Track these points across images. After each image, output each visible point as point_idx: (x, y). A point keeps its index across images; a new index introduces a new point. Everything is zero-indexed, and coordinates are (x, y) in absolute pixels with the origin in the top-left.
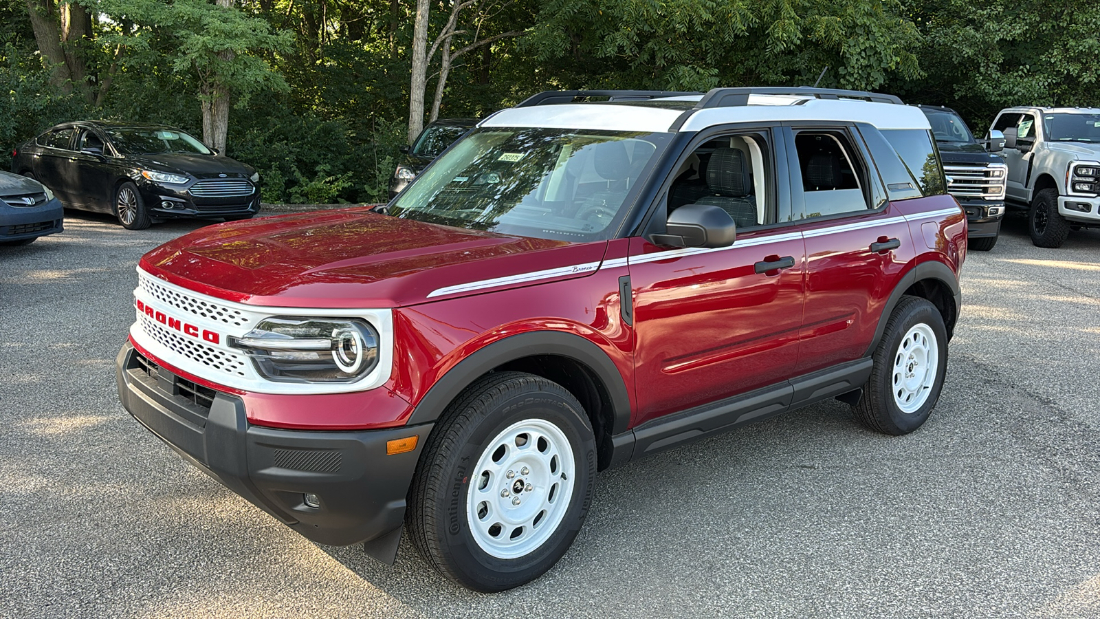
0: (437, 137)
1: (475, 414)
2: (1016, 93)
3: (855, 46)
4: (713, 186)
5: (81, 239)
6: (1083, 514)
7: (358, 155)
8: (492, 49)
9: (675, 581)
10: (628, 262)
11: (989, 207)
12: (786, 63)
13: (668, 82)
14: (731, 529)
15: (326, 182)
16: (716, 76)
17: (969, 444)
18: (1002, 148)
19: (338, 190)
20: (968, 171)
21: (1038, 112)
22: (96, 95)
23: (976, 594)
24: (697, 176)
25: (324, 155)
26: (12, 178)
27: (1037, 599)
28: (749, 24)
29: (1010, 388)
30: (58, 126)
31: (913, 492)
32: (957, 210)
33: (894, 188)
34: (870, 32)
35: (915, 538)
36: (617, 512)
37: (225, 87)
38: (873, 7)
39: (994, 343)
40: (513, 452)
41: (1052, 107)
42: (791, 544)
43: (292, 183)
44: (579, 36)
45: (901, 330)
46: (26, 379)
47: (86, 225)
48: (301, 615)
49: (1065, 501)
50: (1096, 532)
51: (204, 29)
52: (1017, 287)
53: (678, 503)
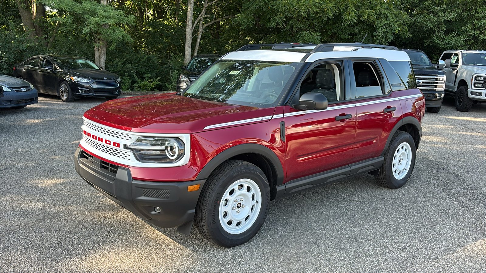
0: (197, 62)
1: (222, 176)
2: (451, 44)
3: (380, 23)
4: (318, 85)
5: (45, 106)
6: (469, 220)
7: (162, 70)
8: (221, 23)
9: (302, 244)
10: (283, 116)
11: (437, 94)
12: (350, 30)
13: (298, 38)
14: (324, 225)
15: (149, 82)
16: (319, 36)
17: (424, 192)
18: (444, 68)
19: (154, 85)
20: (428, 78)
21: (460, 52)
22: (48, 43)
23: (423, 250)
24: (311, 80)
25: (148, 70)
26: (16, 80)
27: (447, 252)
28: (334, 13)
29: (442, 170)
30: (33, 57)
31: (400, 211)
32: (421, 95)
33: (394, 85)
34: (387, 17)
35: (400, 229)
36: (278, 218)
37: (105, 40)
38: (389, 6)
39: (437, 152)
40: (237, 192)
41: (466, 50)
42: (349, 231)
43: (134, 82)
44: (259, 18)
45: (396, 145)
46: (30, 164)
47: (46, 100)
48: (152, 255)
49: (462, 215)
50: (474, 227)
51: (96, 15)
52: (448, 128)
53: (303, 214)
